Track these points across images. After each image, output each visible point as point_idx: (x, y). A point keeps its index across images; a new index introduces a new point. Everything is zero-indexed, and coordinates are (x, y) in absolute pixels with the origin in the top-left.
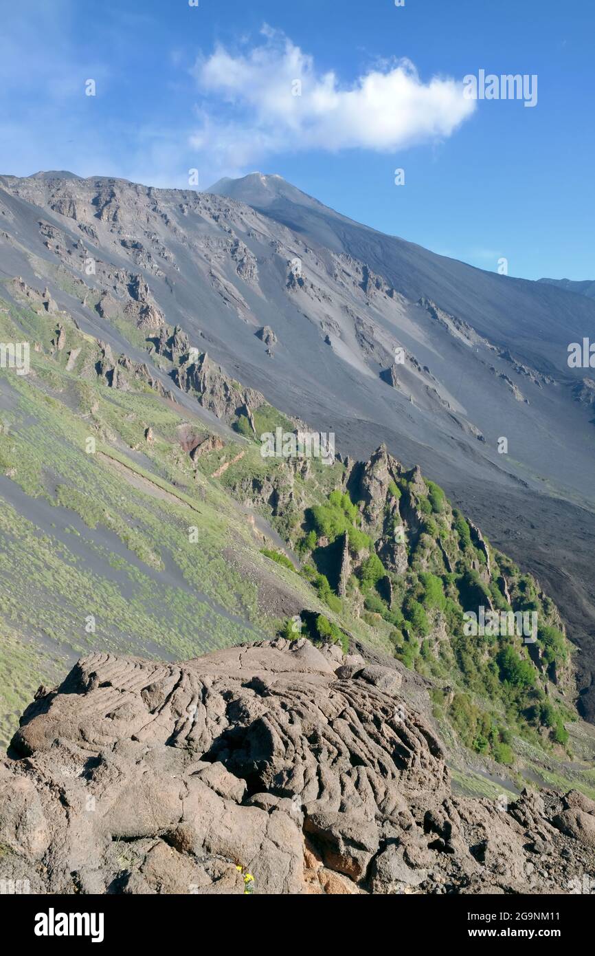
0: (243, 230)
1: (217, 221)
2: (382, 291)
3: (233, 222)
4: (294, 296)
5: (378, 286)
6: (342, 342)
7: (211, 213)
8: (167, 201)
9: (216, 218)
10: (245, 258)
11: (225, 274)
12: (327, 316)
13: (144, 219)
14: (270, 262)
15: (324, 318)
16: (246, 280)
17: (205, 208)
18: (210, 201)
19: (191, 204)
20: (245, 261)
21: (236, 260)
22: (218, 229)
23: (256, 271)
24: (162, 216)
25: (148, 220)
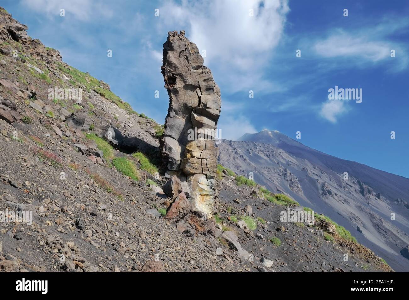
0: (284, 162)
1: (269, 158)
2: (373, 195)
3: (277, 158)
4: (327, 201)
5: (370, 192)
6: (367, 231)
7: (265, 154)
8: (240, 148)
9: (268, 156)
10: (293, 179)
11: (284, 189)
12: (352, 213)
13: (232, 159)
14: (306, 181)
15: (350, 215)
16: (296, 192)
17: (261, 151)
18: (262, 147)
19: (253, 149)
20: (293, 181)
21: (287, 180)
22: (271, 162)
23: (300, 186)
24: (241, 156)
25: (234, 159)
